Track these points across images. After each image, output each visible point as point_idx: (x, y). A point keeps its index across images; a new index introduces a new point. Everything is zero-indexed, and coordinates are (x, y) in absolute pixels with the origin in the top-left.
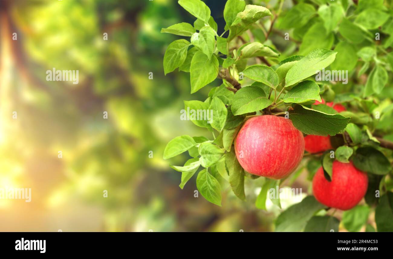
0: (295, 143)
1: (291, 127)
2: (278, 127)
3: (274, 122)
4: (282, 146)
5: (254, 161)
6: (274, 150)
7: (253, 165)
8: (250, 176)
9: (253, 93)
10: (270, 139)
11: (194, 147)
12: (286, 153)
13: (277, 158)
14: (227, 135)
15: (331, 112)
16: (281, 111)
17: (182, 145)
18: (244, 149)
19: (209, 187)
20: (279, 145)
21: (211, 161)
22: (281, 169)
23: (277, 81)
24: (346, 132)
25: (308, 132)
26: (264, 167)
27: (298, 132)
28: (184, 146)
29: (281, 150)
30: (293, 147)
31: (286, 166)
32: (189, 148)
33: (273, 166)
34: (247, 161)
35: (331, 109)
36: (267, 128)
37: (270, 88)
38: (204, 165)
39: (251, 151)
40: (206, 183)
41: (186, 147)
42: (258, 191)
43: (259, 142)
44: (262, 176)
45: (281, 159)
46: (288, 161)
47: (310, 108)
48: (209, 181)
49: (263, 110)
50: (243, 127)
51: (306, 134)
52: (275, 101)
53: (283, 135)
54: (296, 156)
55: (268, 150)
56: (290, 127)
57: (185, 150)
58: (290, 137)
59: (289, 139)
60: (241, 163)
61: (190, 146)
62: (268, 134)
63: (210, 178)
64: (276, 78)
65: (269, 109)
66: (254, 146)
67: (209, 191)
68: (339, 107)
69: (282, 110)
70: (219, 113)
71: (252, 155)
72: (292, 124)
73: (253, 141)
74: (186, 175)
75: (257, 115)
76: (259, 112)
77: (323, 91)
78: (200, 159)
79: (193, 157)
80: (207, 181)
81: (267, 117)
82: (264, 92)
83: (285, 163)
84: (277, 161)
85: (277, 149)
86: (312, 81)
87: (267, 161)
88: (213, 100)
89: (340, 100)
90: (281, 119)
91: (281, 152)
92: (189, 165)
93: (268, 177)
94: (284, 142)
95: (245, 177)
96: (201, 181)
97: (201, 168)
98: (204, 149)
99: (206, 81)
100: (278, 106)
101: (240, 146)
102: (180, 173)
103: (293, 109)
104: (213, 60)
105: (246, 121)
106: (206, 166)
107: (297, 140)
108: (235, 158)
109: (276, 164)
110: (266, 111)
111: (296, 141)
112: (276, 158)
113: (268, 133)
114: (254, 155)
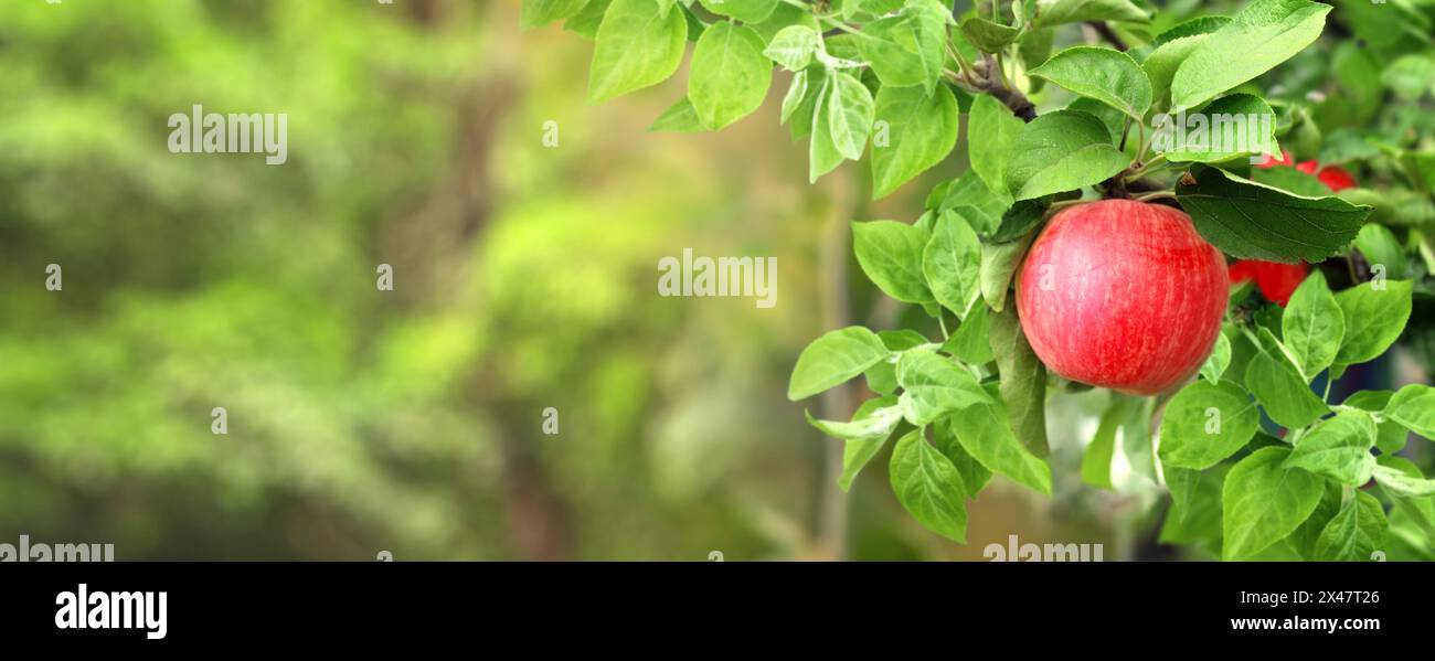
0: (1200, 287)
1: (1188, 236)
2: (1148, 236)
3: (1138, 220)
4: (1162, 292)
5: (1077, 339)
6: (1136, 307)
7: (1072, 351)
8: (1062, 384)
9: (1073, 132)
10: (1125, 273)
11: (883, 361)
12: (1173, 317)
13: (1146, 330)
14: (994, 262)
15: (1311, 191)
16: (1156, 188)
17: (848, 357)
18: (1044, 302)
19: (929, 486)
20: (1153, 291)
21: (935, 406)
22: (1157, 363)
23: (1145, 94)
24: (1356, 249)
25: (1242, 252)
26: (1107, 358)
27: (1209, 252)
28: (853, 362)
29: (1159, 306)
30: (1195, 299)
31: (1172, 356)
32: (868, 365)
33: (1134, 356)
34: (1054, 338)
35: (1312, 179)
36: (1115, 238)
37: (1124, 118)
38: (913, 419)
39: (1066, 308)
40: (921, 473)
41: (859, 363)
42: (1089, 430)
43: (1090, 283)
44: (1101, 385)
45: (1157, 334)
46: (1180, 340)
47: (1248, 178)
48: (927, 466)
49: (1102, 183)
50: (1043, 237)
51: (1233, 256)
52: (1142, 157)
53: (1164, 260)
54: (1203, 326)
55: (1117, 305)
56: (1185, 234)
57: (855, 371)
58: (1185, 267)
59: (1183, 271)
60: (1037, 345)
61: (869, 359)
62: (1119, 257)
63: (930, 457)
64: (1144, 85)
65: (1122, 180)
66: (1077, 294)
67: (928, 496)
68: (1336, 177)
69: (1161, 183)
70: (959, 259)
71: (1071, 322)
72: (1193, 227)
73: (1073, 280)
74: (859, 448)
75: (1085, 198)
76: (1092, 189)
77: (1289, 125)
78: (901, 399)
79: (879, 392)
80: (921, 467)
81: (1115, 204)
82: (1106, 129)
83: (1170, 346)
84: (1146, 338)
85: (1147, 302)
86: (1254, 96)
87: (1114, 340)
88: (939, 220)
89: (1339, 154)
90: (1157, 211)
91: (1158, 311)
92: (867, 418)
93: (1117, 390)
94: (1168, 281)
95: (1048, 389)
96: (905, 466)
97: (903, 427)
98: (911, 371)
99: (919, 162)
100: (1148, 171)
101: (1034, 295)
102: (840, 442)
103: (1194, 181)
104: (938, 101)
105: (1050, 217)
106: (919, 421)
107: (1208, 276)
108: (1018, 330)
109: (1144, 349)
110: (1111, 189)
111: (1204, 280)
112: (1142, 332)
113: (1118, 255)
114: (1075, 323)
